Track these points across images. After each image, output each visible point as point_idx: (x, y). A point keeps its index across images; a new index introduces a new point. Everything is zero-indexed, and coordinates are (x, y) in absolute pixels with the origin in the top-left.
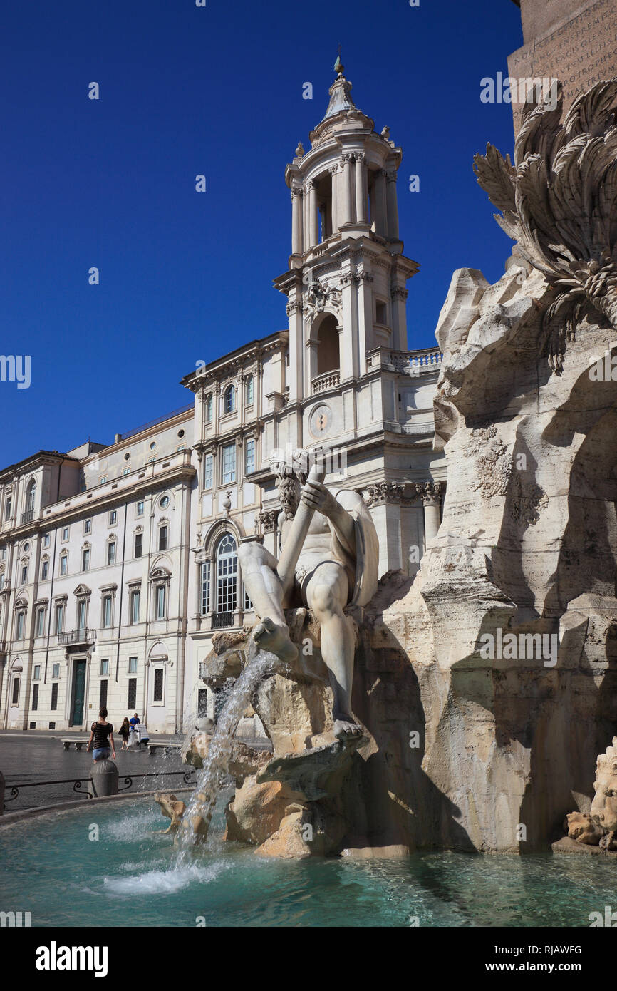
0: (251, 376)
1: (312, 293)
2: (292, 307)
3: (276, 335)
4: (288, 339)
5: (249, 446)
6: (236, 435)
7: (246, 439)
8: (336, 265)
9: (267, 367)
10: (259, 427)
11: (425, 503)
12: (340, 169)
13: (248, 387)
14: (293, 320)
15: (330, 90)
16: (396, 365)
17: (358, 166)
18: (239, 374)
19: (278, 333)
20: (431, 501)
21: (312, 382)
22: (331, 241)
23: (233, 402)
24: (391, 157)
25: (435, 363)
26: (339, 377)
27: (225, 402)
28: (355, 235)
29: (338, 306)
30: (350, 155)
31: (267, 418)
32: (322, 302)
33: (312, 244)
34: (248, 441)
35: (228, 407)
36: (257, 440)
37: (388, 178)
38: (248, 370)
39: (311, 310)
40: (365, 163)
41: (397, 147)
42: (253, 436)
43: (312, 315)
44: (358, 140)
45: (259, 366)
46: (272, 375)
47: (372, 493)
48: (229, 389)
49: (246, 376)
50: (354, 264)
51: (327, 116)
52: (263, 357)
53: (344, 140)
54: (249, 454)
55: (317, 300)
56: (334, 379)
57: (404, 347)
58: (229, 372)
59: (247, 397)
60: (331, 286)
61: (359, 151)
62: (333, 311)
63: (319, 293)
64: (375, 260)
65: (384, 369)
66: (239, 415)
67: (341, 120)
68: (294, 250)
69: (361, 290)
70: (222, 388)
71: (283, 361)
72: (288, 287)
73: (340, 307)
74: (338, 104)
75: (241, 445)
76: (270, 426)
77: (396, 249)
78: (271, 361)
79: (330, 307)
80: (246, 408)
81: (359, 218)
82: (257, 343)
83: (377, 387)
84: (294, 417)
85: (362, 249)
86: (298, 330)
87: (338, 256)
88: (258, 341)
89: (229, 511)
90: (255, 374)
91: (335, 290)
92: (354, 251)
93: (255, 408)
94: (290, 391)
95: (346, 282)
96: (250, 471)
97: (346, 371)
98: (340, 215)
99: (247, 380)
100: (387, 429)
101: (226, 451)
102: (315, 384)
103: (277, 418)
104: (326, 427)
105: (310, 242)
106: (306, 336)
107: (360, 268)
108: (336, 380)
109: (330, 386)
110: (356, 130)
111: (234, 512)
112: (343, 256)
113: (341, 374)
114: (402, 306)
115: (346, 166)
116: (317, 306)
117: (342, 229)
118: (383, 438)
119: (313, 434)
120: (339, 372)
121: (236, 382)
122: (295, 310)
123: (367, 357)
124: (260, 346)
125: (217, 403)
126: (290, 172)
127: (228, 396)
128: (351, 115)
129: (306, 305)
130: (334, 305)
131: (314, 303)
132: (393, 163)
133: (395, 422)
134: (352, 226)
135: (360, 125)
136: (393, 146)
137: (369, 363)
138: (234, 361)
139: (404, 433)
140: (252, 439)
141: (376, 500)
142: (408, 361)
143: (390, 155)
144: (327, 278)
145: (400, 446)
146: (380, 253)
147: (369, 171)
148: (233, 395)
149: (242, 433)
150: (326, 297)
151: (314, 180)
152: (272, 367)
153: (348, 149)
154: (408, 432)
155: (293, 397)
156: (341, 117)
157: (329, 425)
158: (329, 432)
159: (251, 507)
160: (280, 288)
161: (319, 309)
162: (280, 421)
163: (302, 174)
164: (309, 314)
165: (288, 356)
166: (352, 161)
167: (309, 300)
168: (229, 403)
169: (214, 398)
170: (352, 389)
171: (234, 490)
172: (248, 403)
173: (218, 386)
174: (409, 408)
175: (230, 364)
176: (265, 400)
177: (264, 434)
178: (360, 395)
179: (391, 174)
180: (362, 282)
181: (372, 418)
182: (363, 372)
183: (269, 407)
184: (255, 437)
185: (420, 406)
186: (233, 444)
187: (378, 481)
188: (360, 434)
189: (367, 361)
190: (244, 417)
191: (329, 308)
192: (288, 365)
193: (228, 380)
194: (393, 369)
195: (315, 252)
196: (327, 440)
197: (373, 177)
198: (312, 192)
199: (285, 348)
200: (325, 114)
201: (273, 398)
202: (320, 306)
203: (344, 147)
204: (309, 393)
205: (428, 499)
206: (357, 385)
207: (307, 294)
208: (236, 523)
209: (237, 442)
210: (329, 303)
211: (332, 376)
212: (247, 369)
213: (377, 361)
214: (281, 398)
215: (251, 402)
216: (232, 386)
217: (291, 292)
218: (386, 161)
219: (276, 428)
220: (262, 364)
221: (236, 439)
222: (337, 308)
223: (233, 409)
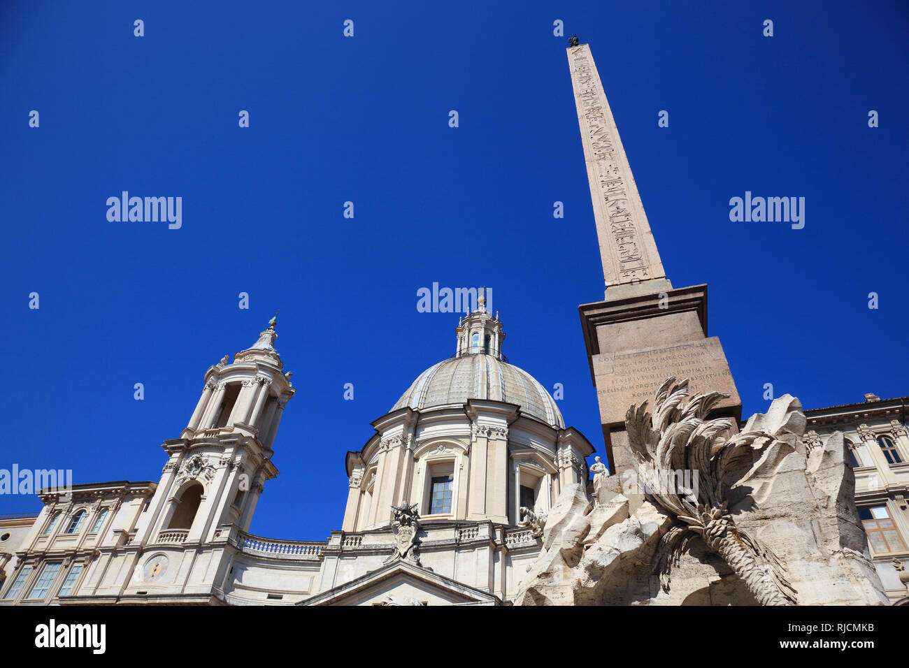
0: (107, 509)
1: (192, 462)
2: (170, 467)
3: (147, 483)
4: (155, 491)
5: (74, 570)
6: (67, 555)
7: (75, 562)
8: (221, 449)
9: (125, 506)
10: (94, 555)
12: (250, 385)
13: (99, 517)
14: (166, 477)
15: (262, 333)
16: (239, 542)
17: (264, 388)
18: (97, 503)
19: (149, 482)
21: (160, 533)
22: (223, 430)
23: (79, 525)
24: (286, 392)
25: (269, 551)
26: (186, 536)
27: (71, 522)
28: (246, 433)
29: (208, 480)
30: (262, 379)
31: (105, 550)
32: (197, 472)
33: (207, 427)
34: (76, 564)
35: (70, 530)
36: (85, 566)
37: (279, 405)
38: (106, 503)
39: (185, 474)
40: (269, 388)
41: (293, 388)
42: (83, 561)
43: (184, 479)
44: (271, 372)
45: (118, 504)
46: (127, 514)
48: (80, 513)
49: (102, 507)
50: (236, 453)
51: (253, 347)
52: (126, 496)
53: (262, 367)
54: (71, 577)
55: (194, 469)
56: (182, 536)
57: (246, 529)
58: (89, 498)
59: (94, 525)
60: (210, 463)
61: (269, 379)
62: (204, 482)
63: (197, 464)
64: (251, 457)
65: (229, 542)
66: (79, 539)
67: (263, 354)
68: (190, 425)
69: (233, 474)
70: (74, 509)
71: (142, 506)
72: (174, 450)
73: (211, 481)
74: (264, 342)
75: (66, 567)
76: (104, 558)
77: (267, 455)
78: (130, 503)
80: (89, 534)
81: (251, 423)
82: (127, 484)
83: (218, 555)
84: (131, 557)
85: (245, 445)
86: (167, 487)
87: (226, 443)
88: (129, 483)
90: (112, 509)
91: (212, 466)
92: (239, 446)
93: (97, 538)
94: (137, 534)
95: (224, 464)
96: (62, 594)
97: (195, 534)
98: (238, 413)
99: (101, 511)
100: (214, 594)
101: (50, 567)
102: (162, 535)
103: (115, 552)
104: (158, 576)
105: (206, 423)
106: (171, 494)
107: (238, 459)
108: (183, 538)
109: (176, 540)
110: (273, 365)
112: (230, 444)
113: (189, 535)
114: (255, 498)
115: (256, 385)
116: (192, 472)
117: (236, 425)
118: (208, 601)
119: (143, 577)
120: (188, 532)
121: (90, 509)
122: (172, 470)
123: (217, 528)
124: (127, 487)
125: (62, 521)
126: (212, 371)
127: (76, 518)
128: (272, 354)
129: (183, 469)
130: (206, 478)
131: (191, 470)
132: (287, 397)
133: (221, 590)
134: (243, 426)
135: (276, 363)
136: (291, 386)
137: (217, 533)
138: (98, 491)
139: (225, 601)
140: (81, 564)
142: (249, 543)
143: (286, 391)
144: (209, 456)
146: (256, 453)
147: (269, 395)
148: (82, 519)
149: (74, 555)
150: (203, 469)
151: (227, 384)
152: (130, 508)
153: (262, 375)
154: (228, 601)
155: (137, 540)
156: (264, 352)
157: (162, 574)
158: (159, 580)
160: (167, 448)
161: (192, 476)
162: (116, 556)
163: (220, 376)
164: (181, 477)
165: (148, 504)
166: (262, 383)
167: (187, 467)
168: (74, 525)
169: (61, 516)
170: (195, 550)
172: (92, 531)
173: (71, 507)
174: (236, 581)
175: (93, 492)
176: (111, 533)
177: (95, 563)
178: (200, 557)
179: (283, 403)
180: (236, 469)
181: (203, 581)
182: (209, 540)
183: (111, 541)
184: (85, 563)
185: (245, 582)
186: (59, 562)
188: (186, 592)
189: (216, 531)
190: (82, 542)
191: (201, 478)
192: (145, 511)
193: (83, 505)
194: (235, 545)
195: (207, 433)
196: (155, 587)
197: (270, 399)
198: (222, 392)
199: (149, 496)
200: (252, 346)
201: (120, 534)
202: (194, 474)
203: (260, 372)
204: (153, 540)
206: (200, 548)
207: (188, 461)
209: (65, 562)
210: (202, 475)
211: (176, 533)
212: (106, 501)
213: (225, 534)
214: (126, 537)
215: (95, 531)
216: (85, 511)
217: (174, 455)
218: (282, 393)
219: (110, 561)
220: (122, 502)
221: (65, 559)
222: (207, 481)
223: (75, 532)
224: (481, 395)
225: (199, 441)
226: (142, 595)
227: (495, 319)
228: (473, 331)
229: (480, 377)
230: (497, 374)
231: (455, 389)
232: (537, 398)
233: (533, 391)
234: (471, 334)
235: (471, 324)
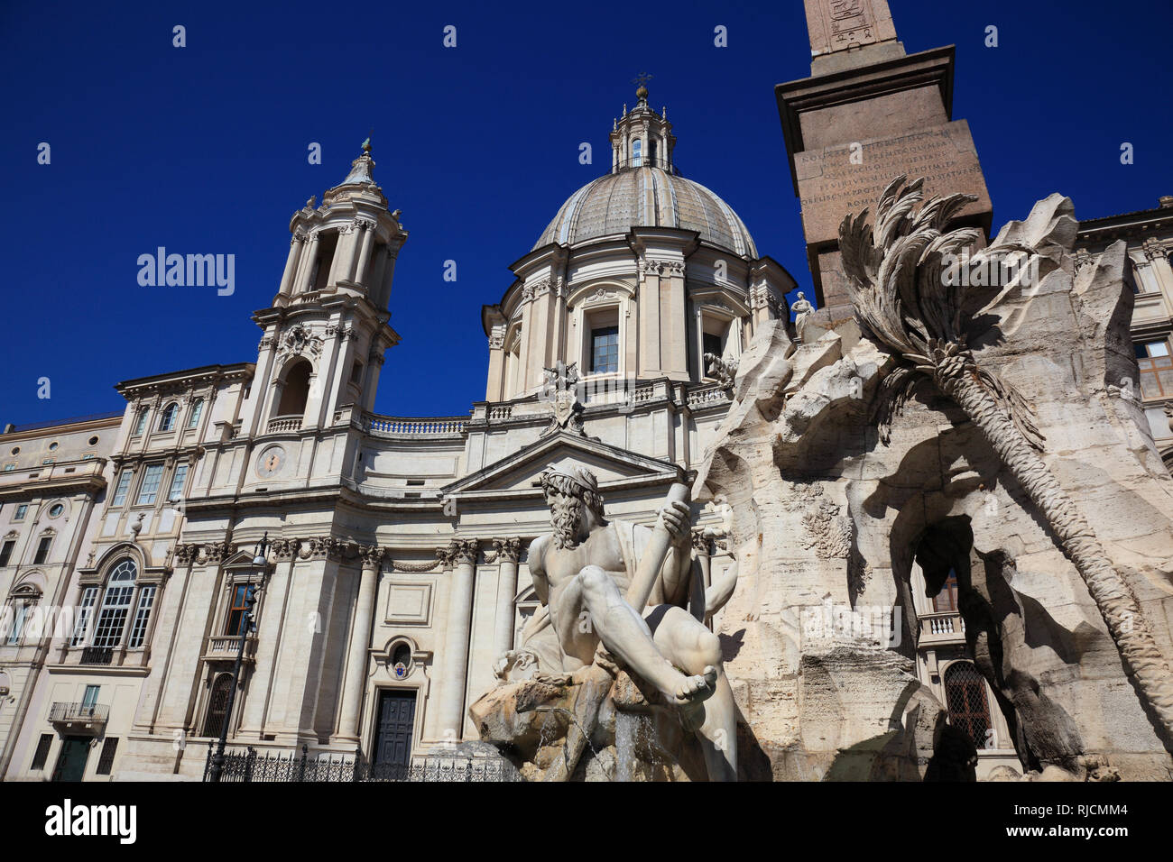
0: (201, 399)
1: (292, 334)
2: (267, 343)
3: (242, 365)
4: (254, 373)
5: (180, 471)
6: (168, 456)
7: (178, 462)
8: (325, 316)
9: (222, 394)
10: (197, 453)
11: (365, 566)
12: (349, 231)
13: (195, 410)
14: (264, 356)
15: (355, 162)
16: (364, 424)
17: (368, 234)
18: (188, 393)
19: (245, 364)
20: (372, 565)
21: (269, 422)
22: (324, 292)
23: (173, 421)
24: (397, 237)
25: (401, 432)
26: (300, 423)
27: (163, 418)
28: (353, 293)
29: (316, 354)
30: (363, 222)
31: (210, 446)
32: (300, 346)
33: (303, 290)
34: (180, 465)
35: (165, 426)
36: (191, 466)
37: (389, 254)
38: (199, 392)
39: (287, 350)
40: (374, 233)
41: (404, 230)
42: (187, 461)
43: (287, 356)
44: (373, 212)
45: (213, 392)
46: (226, 403)
47: (313, 546)
48: (171, 407)
49: (195, 398)
50: (344, 319)
51: (346, 182)
52: (221, 383)
53: (360, 207)
54: (178, 479)
55: (296, 343)
56: (296, 423)
57: (370, 409)
58: (178, 389)
59: (190, 419)
60: (315, 334)
61: (372, 221)
62: (310, 358)
63: (299, 337)
64: (363, 322)
65: (352, 425)
66: (177, 436)
67: (360, 190)
68: (282, 290)
69: (344, 345)
70: (163, 404)
71: (242, 393)
72: (268, 322)
73: (319, 355)
74: (359, 175)
75: (170, 468)
76: (211, 456)
77: (383, 319)
78: (227, 390)
79: (308, 353)
80: (187, 430)
81: (358, 279)
82: (218, 368)
83: (341, 442)
84: (242, 451)
85: (355, 307)
86: (267, 367)
87: (329, 308)
88: (221, 367)
89: (137, 535)
90: (207, 399)
91: (317, 338)
92: (347, 309)
93: (198, 433)
94: (243, 424)
95: (331, 334)
96: (173, 497)
97: (310, 418)
98: (340, 269)
99: (195, 402)
100: (344, 485)
101: (151, 471)
102: (272, 424)
103: (221, 448)
104: (276, 470)
105: (301, 285)
106: (274, 375)
107: (348, 325)
108: (297, 425)
109: (289, 429)
110: (375, 203)
111: (144, 537)
112: (335, 309)
113: (304, 421)
114: (376, 371)
115: (356, 231)
116: (294, 348)
117: (339, 284)
118: (339, 493)
119: (260, 473)
120: (302, 418)
121: (182, 401)
122: (269, 347)
123: (336, 410)
124: (220, 372)
125: (152, 419)
126: (298, 218)
127: (168, 413)
128: (371, 189)
129: (282, 344)
130: (313, 352)
131: (292, 344)
132: (398, 242)
133: (351, 480)
134: (349, 284)
135: (379, 200)
136: (401, 228)
137: (337, 416)
138: (187, 380)
139: (358, 492)
140: (186, 464)
141: (316, 554)
142: (376, 424)
143: (396, 235)
144: (311, 326)
145: (352, 504)
146: (369, 316)
147: (375, 242)
148: (175, 414)
149: (175, 455)
150: (307, 342)
151: (320, 233)
152: (228, 397)
153: (362, 216)
154: (362, 491)
155: (245, 431)
156: (361, 187)
157: (280, 468)
158: (279, 475)
159: (166, 536)
160: (259, 321)
161: (296, 352)
162: (224, 452)
163: (308, 224)
164: (283, 354)
165: (249, 390)
166: (364, 228)
167: (288, 341)
168: (167, 422)
169: (150, 413)
170: (314, 438)
171: (150, 514)
172: (189, 426)
173: (159, 401)
174: (367, 469)
175: (180, 381)
176: (212, 427)
177: (201, 462)
178: (321, 445)
179: (393, 251)
180: (347, 338)
181: (330, 471)
182: (328, 424)
183: (214, 435)
184: (190, 462)
185: (378, 470)
186: (162, 464)
187: (323, 535)
188: (311, 485)
189: (335, 414)
190: (181, 438)
191: (306, 353)
192: (247, 397)
193: (173, 397)
194: (361, 428)
195: (304, 298)
196: (274, 482)
197: (377, 247)
198: (315, 243)
199: (247, 380)
200: (344, 180)
201: (223, 427)
202: (297, 349)
203: (359, 213)
204: (263, 430)
205: (368, 563)
206: (319, 434)
207: (287, 334)
208: (143, 549)
209: (167, 463)
210: (307, 349)
211: (289, 421)
212: (198, 391)
213: (346, 417)
214: (230, 429)
215: (194, 425)
216: (177, 405)
217: (269, 328)
218: (392, 238)
219: (217, 458)
220: (218, 390)
221: (167, 460)
222: (315, 356)
223: (171, 428)
224: (647, 220)
225: (296, 308)
226: (262, 492)
227: (661, 118)
228: (632, 136)
229: (645, 199)
230: (667, 192)
231: (613, 215)
232: (722, 221)
233: (716, 212)
234: (630, 140)
235: (629, 127)
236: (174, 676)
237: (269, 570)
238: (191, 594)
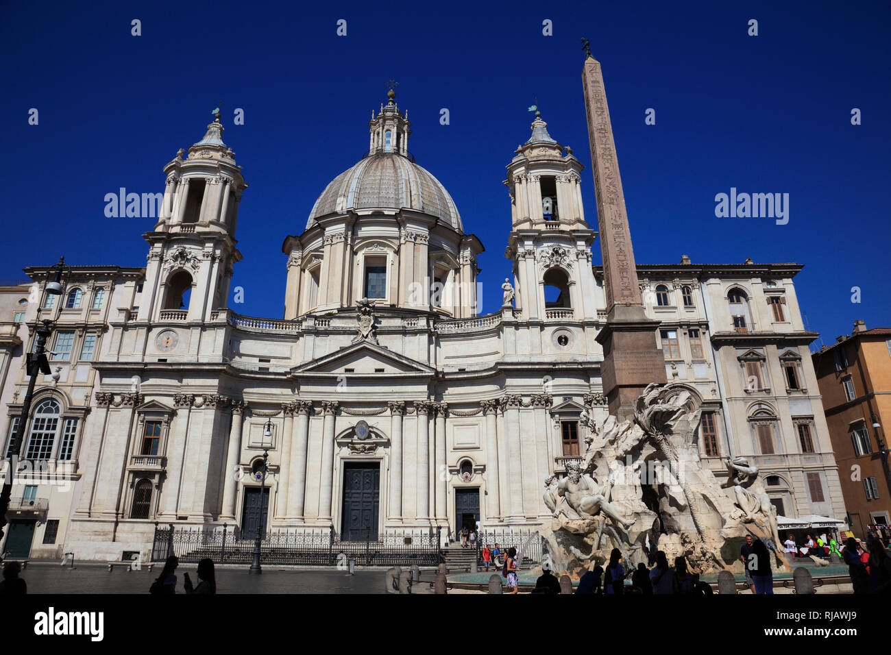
0: (101, 288)
1: (177, 253)
2: (156, 256)
3: (138, 270)
5: (88, 339)
6: (78, 327)
7: (87, 332)
8: (201, 243)
9: (120, 287)
10: (104, 328)
11: (235, 412)
12: (214, 182)
13: (96, 296)
14: (152, 265)
15: (208, 125)
16: (234, 322)
17: (227, 187)
18: (91, 282)
20: (240, 412)
21: (161, 312)
22: (198, 226)
23: (78, 302)
25: (254, 327)
26: (186, 316)
27: (68, 298)
28: (220, 230)
30: (225, 178)
31: (115, 325)
32: (183, 262)
33: (180, 220)
34: (87, 335)
35: (71, 305)
36: (99, 336)
38: (99, 284)
39: (172, 263)
40: (231, 187)
42: (95, 333)
43: (172, 267)
44: (232, 172)
45: (112, 285)
46: (124, 293)
47: (205, 400)
48: (74, 290)
49: (96, 287)
50: (215, 248)
51: (204, 142)
52: (119, 279)
53: (223, 167)
54: (88, 345)
55: (179, 259)
56: (182, 316)
58: (83, 279)
59: (93, 302)
60: (193, 254)
61: (231, 178)
62: (191, 271)
63: (182, 256)
64: (227, 250)
65: (228, 323)
66: (82, 313)
67: (219, 152)
68: (162, 219)
69: (216, 266)
70: (68, 287)
71: (135, 288)
72: (155, 241)
73: (197, 271)
74: (214, 138)
75: (80, 336)
76: (116, 331)
77: (234, 245)
78: (123, 285)
79: (189, 267)
80: (92, 310)
81: (222, 219)
82: (119, 269)
83: (221, 332)
84: (142, 332)
85: (222, 241)
86: (155, 272)
87: (204, 239)
88: (121, 269)
89: (57, 382)
90: (107, 289)
91: (195, 257)
92: (217, 240)
93: (102, 313)
94: (140, 311)
95: (207, 257)
97: (194, 314)
98: (208, 210)
99: (96, 290)
100: (224, 362)
101: (61, 336)
102: (163, 314)
103: (125, 327)
104: (171, 346)
105: (178, 216)
106: (161, 280)
107: (218, 252)
108: (184, 317)
109: (178, 319)
110: (232, 165)
111: (61, 384)
112: (210, 240)
113: (189, 315)
115: (220, 184)
116: (178, 262)
117: (209, 222)
118: (224, 368)
119: (159, 347)
120: (187, 312)
121: (85, 288)
122: (158, 258)
123: (213, 311)
124: (119, 272)
127: (73, 295)
128: (228, 153)
129: (168, 258)
130: (193, 267)
131: (177, 260)
132: (240, 190)
133: (228, 358)
134: (216, 223)
135: (235, 164)
137: (214, 316)
138: (90, 274)
139: (232, 366)
140: (94, 335)
141: (208, 405)
142: (239, 321)
143: (240, 185)
144: (192, 249)
145: (232, 375)
146: (229, 246)
148: (78, 296)
149: (85, 328)
150: (188, 260)
151: (191, 179)
152: (124, 289)
153: (224, 175)
154: (234, 366)
156: (219, 149)
157: (174, 346)
158: (174, 350)
159: (83, 385)
160: (148, 239)
161: (180, 266)
162: (127, 331)
163: (182, 171)
164: (169, 265)
165: (141, 287)
166: (225, 183)
167: (172, 257)
168: (73, 301)
170: (199, 329)
171: (66, 369)
172: (94, 307)
173: (64, 285)
174: (236, 351)
175: (84, 274)
176: (114, 311)
177: (107, 335)
178: (205, 334)
179: (238, 196)
180: (217, 261)
181: (213, 352)
182: (208, 320)
183: (118, 317)
184: (97, 334)
185: (241, 351)
186: (73, 332)
187: (212, 393)
188: (200, 361)
189: (213, 314)
190: (88, 316)
191: (188, 267)
192: (140, 292)
193: (77, 284)
194: (232, 324)
195: (181, 227)
196: (172, 356)
198: (187, 187)
199: (140, 280)
201: (125, 312)
202: (180, 264)
203: (221, 171)
204: (157, 318)
205: (237, 411)
206: (203, 327)
207: (171, 251)
208: (65, 393)
209: (77, 333)
210: (189, 265)
211: (176, 313)
212: (99, 282)
213: (222, 317)
214: (130, 313)
215: (97, 307)
216: (79, 289)
217: (156, 245)
219: (122, 333)
220: (115, 284)
221: (77, 330)
222: (194, 270)
223: (76, 306)
224: (405, 204)
225: (176, 234)
226: (163, 361)
227: (405, 118)
228: (386, 127)
229: (404, 185)
230: (417, 182)
231: (383, 194)
232: (445, 205)
233: (442, 198)
234: (385, 130)
235: (384, 120)
236: (102, 480)
237: (173, 414)
238: (110, 426)
